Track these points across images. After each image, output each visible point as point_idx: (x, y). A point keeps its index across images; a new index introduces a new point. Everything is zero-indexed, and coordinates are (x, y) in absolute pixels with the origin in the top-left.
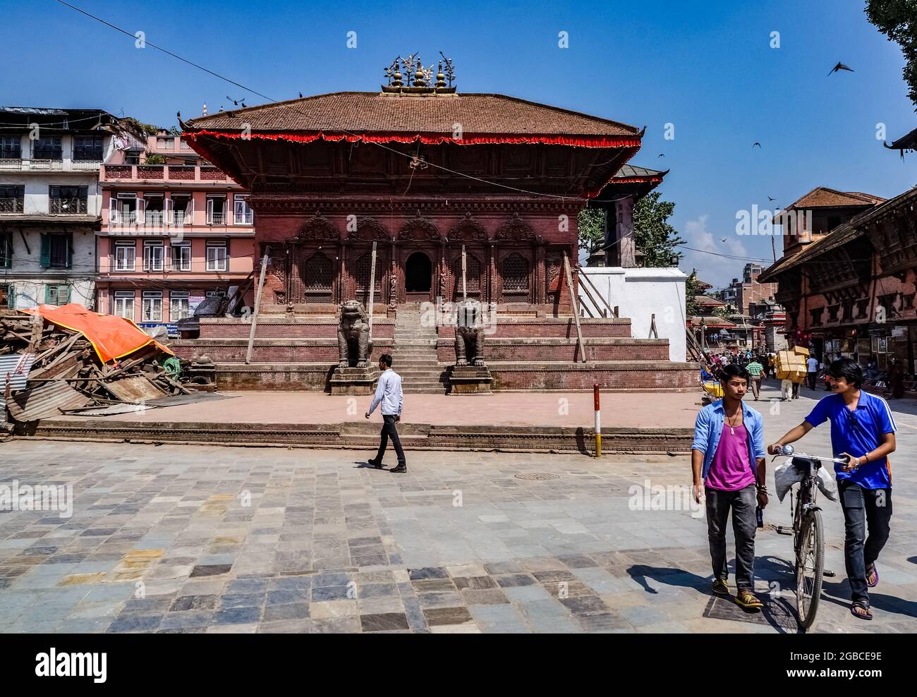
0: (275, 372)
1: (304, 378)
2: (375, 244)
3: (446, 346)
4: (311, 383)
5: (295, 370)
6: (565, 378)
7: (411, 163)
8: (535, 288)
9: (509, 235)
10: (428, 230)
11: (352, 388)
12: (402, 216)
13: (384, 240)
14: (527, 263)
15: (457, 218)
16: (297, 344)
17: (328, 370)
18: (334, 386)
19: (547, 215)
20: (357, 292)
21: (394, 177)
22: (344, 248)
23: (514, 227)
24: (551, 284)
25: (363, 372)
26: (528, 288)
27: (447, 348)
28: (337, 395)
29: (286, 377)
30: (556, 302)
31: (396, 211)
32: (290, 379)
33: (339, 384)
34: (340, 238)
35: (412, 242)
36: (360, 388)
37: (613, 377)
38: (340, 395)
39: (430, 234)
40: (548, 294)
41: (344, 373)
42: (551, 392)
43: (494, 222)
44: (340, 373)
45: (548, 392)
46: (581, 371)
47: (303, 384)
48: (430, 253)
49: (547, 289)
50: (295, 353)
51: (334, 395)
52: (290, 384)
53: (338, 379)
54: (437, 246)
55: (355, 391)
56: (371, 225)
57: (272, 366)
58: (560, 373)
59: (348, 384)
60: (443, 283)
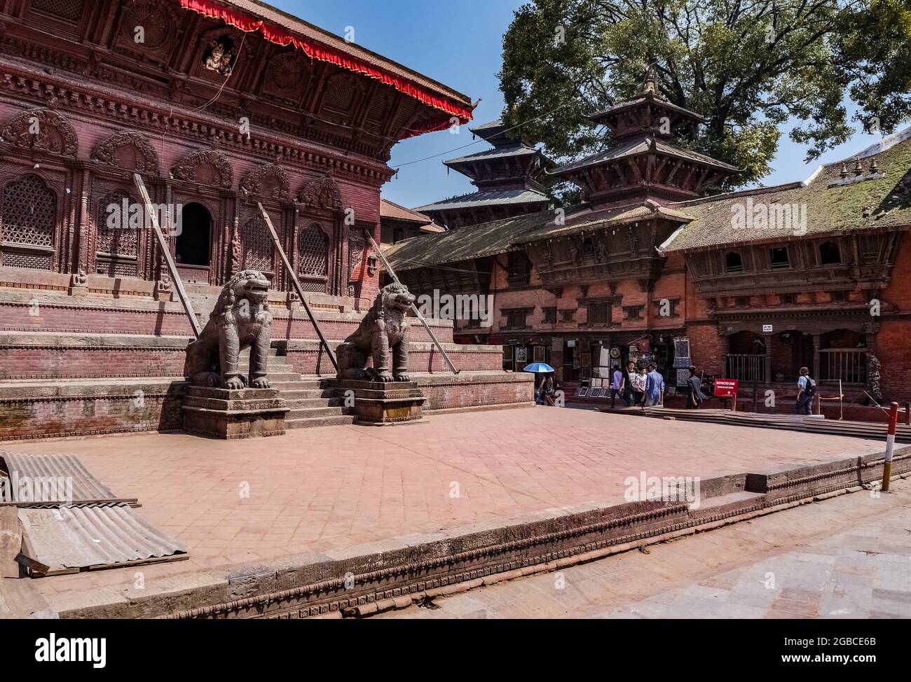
0: (64, 400)
1: (120, 410)
2: (138, 177)
3: (297, 351)
4: (132, 418)
5: (105, 394)
6: (448, 393)
7: (209, 61)
8: (337, 275)
9: (316, 200)
10: (222, 171)
11: (259, 422)
12: (180, 141)
13: (151, 174)
14: (327, 240)
15: (253, 162)
16: (67, 343)
17: (164, 392)
18: (230, 422)
19: (352, 180)
20: (99, 256)
21: (182, 76)
22: (87, 174)
23: (323, 190)
24: (353, 271)
25: (272, 394)
26: (326, 273)
27: (298, 354)
28: (235, 437)
29: (86, 408)
30: (357, 294)
31: (172, 132)
32: (93, 413)
33: (239, 418)
34: (76, 157)
35: (192, 184)
36: (270, 423)
37: (487, 391)
38: (240, 437)
39: (221, 177)
40: (349, 284)
41: (245, 398)
42: (437, 413)
43: (296, 177)
44: (238, 397)
45: (434, 414)
46: (462, 384)
47: (119, 421)
48: (213, 207)
49: (349, 275)
50: (61, 361)
51: (231, 437)
52: (94, 422)
53: (238, 408)
54: (227, 196)
55: (263, 428)
56: (139, 145)
57: (58, 388)
58: (444, 388)
59: (252, 418)
60: (235, 254)
